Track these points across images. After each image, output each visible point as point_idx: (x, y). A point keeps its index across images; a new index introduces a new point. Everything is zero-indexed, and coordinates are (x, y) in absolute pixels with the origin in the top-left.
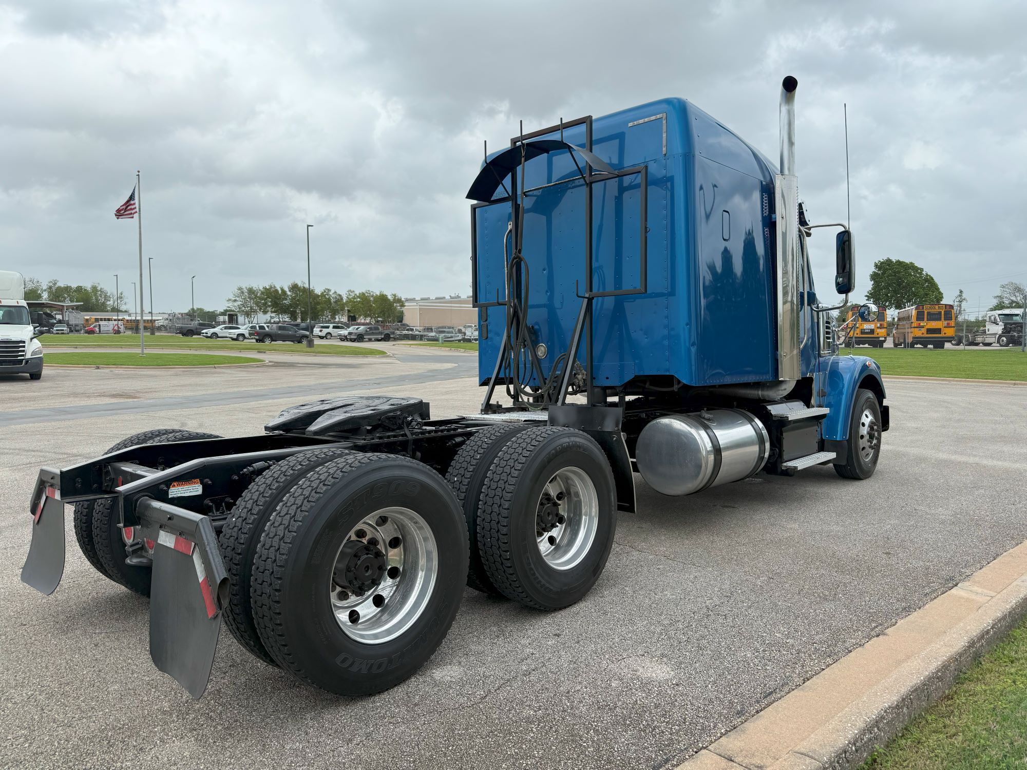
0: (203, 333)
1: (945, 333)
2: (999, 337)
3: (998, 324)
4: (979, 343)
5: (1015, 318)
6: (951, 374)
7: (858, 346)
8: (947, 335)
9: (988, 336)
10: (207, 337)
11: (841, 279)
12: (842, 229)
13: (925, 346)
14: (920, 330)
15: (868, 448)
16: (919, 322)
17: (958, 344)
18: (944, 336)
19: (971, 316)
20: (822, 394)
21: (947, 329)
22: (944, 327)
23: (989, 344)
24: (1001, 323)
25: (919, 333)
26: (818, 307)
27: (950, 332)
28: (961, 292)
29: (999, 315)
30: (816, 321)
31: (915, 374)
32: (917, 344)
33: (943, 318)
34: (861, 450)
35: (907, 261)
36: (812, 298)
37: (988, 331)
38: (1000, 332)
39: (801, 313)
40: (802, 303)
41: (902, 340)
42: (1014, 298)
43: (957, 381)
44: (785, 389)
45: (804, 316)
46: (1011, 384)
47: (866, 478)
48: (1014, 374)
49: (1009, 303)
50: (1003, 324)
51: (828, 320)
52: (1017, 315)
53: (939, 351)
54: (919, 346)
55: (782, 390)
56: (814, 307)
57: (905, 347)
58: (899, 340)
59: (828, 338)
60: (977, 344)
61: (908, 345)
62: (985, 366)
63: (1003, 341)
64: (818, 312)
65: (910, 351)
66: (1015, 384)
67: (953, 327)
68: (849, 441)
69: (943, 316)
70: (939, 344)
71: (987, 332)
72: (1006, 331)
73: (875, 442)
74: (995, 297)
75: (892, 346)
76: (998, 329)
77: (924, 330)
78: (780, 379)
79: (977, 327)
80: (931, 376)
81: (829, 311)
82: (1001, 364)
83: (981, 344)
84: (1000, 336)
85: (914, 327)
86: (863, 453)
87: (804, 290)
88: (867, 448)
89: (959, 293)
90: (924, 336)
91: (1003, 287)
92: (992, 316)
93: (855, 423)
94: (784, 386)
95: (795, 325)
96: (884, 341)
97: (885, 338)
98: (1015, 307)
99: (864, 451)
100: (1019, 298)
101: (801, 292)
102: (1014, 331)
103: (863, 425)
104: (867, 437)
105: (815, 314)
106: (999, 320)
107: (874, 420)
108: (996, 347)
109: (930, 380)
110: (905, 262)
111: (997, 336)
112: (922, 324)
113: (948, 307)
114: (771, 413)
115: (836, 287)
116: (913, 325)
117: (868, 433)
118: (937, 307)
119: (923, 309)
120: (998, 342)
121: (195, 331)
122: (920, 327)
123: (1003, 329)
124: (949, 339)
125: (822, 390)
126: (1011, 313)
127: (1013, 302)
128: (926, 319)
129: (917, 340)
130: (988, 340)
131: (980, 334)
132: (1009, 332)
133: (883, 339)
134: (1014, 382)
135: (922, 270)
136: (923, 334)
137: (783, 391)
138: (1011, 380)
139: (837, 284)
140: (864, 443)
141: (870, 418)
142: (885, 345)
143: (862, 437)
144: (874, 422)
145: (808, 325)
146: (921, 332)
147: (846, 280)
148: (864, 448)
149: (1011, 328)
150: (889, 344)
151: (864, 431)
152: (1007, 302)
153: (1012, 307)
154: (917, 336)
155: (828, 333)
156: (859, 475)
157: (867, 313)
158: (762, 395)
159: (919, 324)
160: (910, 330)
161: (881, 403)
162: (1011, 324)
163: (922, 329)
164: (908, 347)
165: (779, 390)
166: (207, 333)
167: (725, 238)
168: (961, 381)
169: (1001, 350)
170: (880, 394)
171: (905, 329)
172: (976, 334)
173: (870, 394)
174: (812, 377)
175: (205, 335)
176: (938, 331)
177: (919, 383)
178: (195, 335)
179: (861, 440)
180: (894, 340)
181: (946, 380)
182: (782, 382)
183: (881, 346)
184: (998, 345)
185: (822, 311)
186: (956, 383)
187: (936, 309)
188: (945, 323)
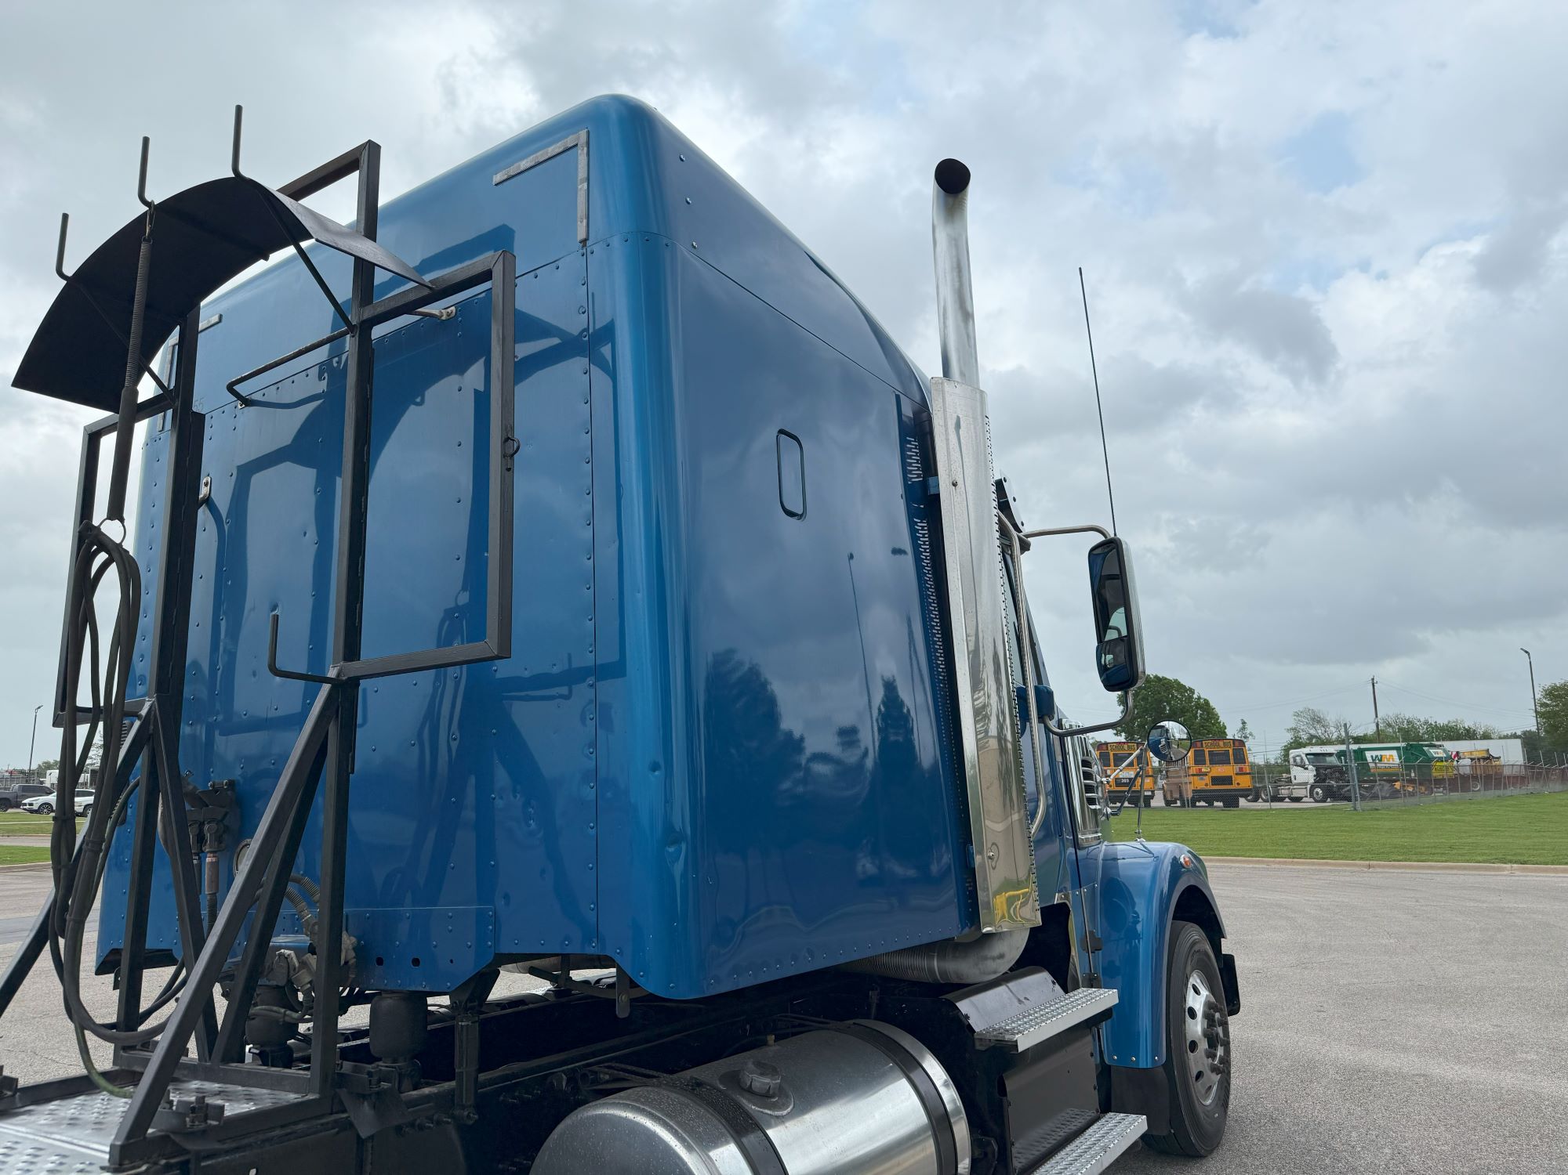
0: (25, 804)
1: (1238, 784)
2: (1311, 788)
3: (1307, 769)
4: (1285, 798)
5: (1328, 759)
6: (1267, 850)
7: (1114, 805)
8: (1241, 786)
9: (1295, 787)
10: (32, 811)
11: (1110, 657)
12: (1100, 538)
13: (1211, 804)
14: (1202, 779)
15: (1209, 1072)
16: (1200, 767)
17: (1255, 800)
18: (1237, 787)
19: (1259, 757)
20: (1094, 946)
21: (1239, 776)
22: (1236, 774)
23: (1298, 800)
24: (1310, 767)
25: (1202, 784)
26: (1060, 726)
27: (1245, 782)
28: (1244, 723)
29: (1307, 755)
30: (1059, 759)
31: (1210, 852)
32: (1199, 801)
33: (1232, 761)
34: (1194, 1079)
35: (1170, 676)
36: (1046, 699)
37: (1295, 779)
38: (1312, 781)
39: (1025, 741)
40: (1025, 716)
41: (1177, 795)
42: (1313, 732)
43: (1279, 863)
44: (1001, 956)
45: (1033, 744)
46: (1363, 866)
47: (1211, 1152)
48: (1361, 848)
49: (1308, 739)
50: (1314, 769)
51: (1086, 758)
52: (1331, 755)
53: (1233, 812)
54: (1202, 803)
55: (994, 959)
56: (1052, 724)
57: (1183, 805)
58: (1171, 796)
59: (1091, 801)
60: (1282, 800)
61: (1188, 803)
62: (1310, 835)
63: (1317, 793)
64: (1062, 737)
65: (1191, 813)
66: (1369, 866)
67: (1247, 774)
68: (1168, 1065)
69: (1231, 758)
70: (1231, 801)
71: (1294, 781)
72: (1320, 778)
73: (1220, 1052)
74: (1288, 730)
75: (1163, 804)
76: (1307, 776)
77: (1207, 779)
78: (984, 931)
79: (1278, 772)
80: (1238, 856)
81: (1085, 736)
82: (1334, 831)
83: (1287, 800)
84: (1313, 787)
85: (1193, 775)
86: (1198, 1087)
87: (1025, 682)
88: (1207, 1072)
89: (1241, 725)
90: (1208, 788)
91: (1297, 715)
92: (1298, 756)
93: (1178, 1012)
94: (999, 948)
95: (1011, 771)
96: (1152, 797)
97: (1153, 792)
98: (1316, 744)
99: (1201, 1081)
100: (1320, 731)
101: (1019, 689)
102: (1331, 779)
103: (1192, 1013)
104: (1203, 1045)
105: (1056, 739)
106: (1307, 763)
107: (1213, 999)
108: (1308, 804)
109: (1237, 861)
110: (1166, 679)
111: (1309, 787)
112: (1203, 770)
113: (1237, 743)
114: (969, 1026)
115: (1101, 677)
116: (1191, 772)
117: (1206, 1034)
118: (1221, 743)
119: (1202, 746)
120: (1311, 795)
121: (13, 801)
122: (1200, 774)
123: (1315, 776)
124: (1245, 793)
125: (1091, 933)
126: (1323, 752)
127: (1312, 737)
128: (1208, 762)
129: (1199, 795)
130: (1296, 793)
131: (1283, 783)
132: (1324, 781)
133: (1150, 793)
134: (1368, 862)
135: (1192, 691)
136: (1206, 785)
137: (998, 961)
138: (1362, 859)
139: (1103, 669)
140: (1197, 1061)
141: (1205, 993)
142: (1153, 803)
143: (1193, 1046)
144: (1213, 1003)
145: (1044, 768)
146: (1204, 782)
147: (1122, 659)
148: (1199, 1075)
149: (1326, 775)
150: (1158, 801)
151: (1196, 1028)
152: (1304, 737)
153: (1312, 744)
154: (1198, 788)
155: (1089, 789)
156: (1198, 1147)
157: (1164, 743)
158: (943, 973)
159: (1200, 770)
160: (1187, 780)
161: (1217, 947)
162: (1326, 768)
163: (1204, 777)
164: (1188, 807)
165: (986, 958)
166: (31, 804)
167: (788, 507)
168: (1285, 863)
169: (1316, 808)
170: (1214, 930)
171: (1180, 777)
172: (1277, 783)
173: (1194, 933)
174: (1065, 904)
175: (28, 807)
176: (1227, 780)
177: (1222, 867)
178: (12, 808)
179: (1191, 1055)
180: (1165, 796)
181: (1263, 862)
182: (989, 935)
183: (1148, 805)
184: (1312, 800)
185: (1072, 733)
186: (1277, 866)
187: (1221, 747)
188: (1237, 767)
